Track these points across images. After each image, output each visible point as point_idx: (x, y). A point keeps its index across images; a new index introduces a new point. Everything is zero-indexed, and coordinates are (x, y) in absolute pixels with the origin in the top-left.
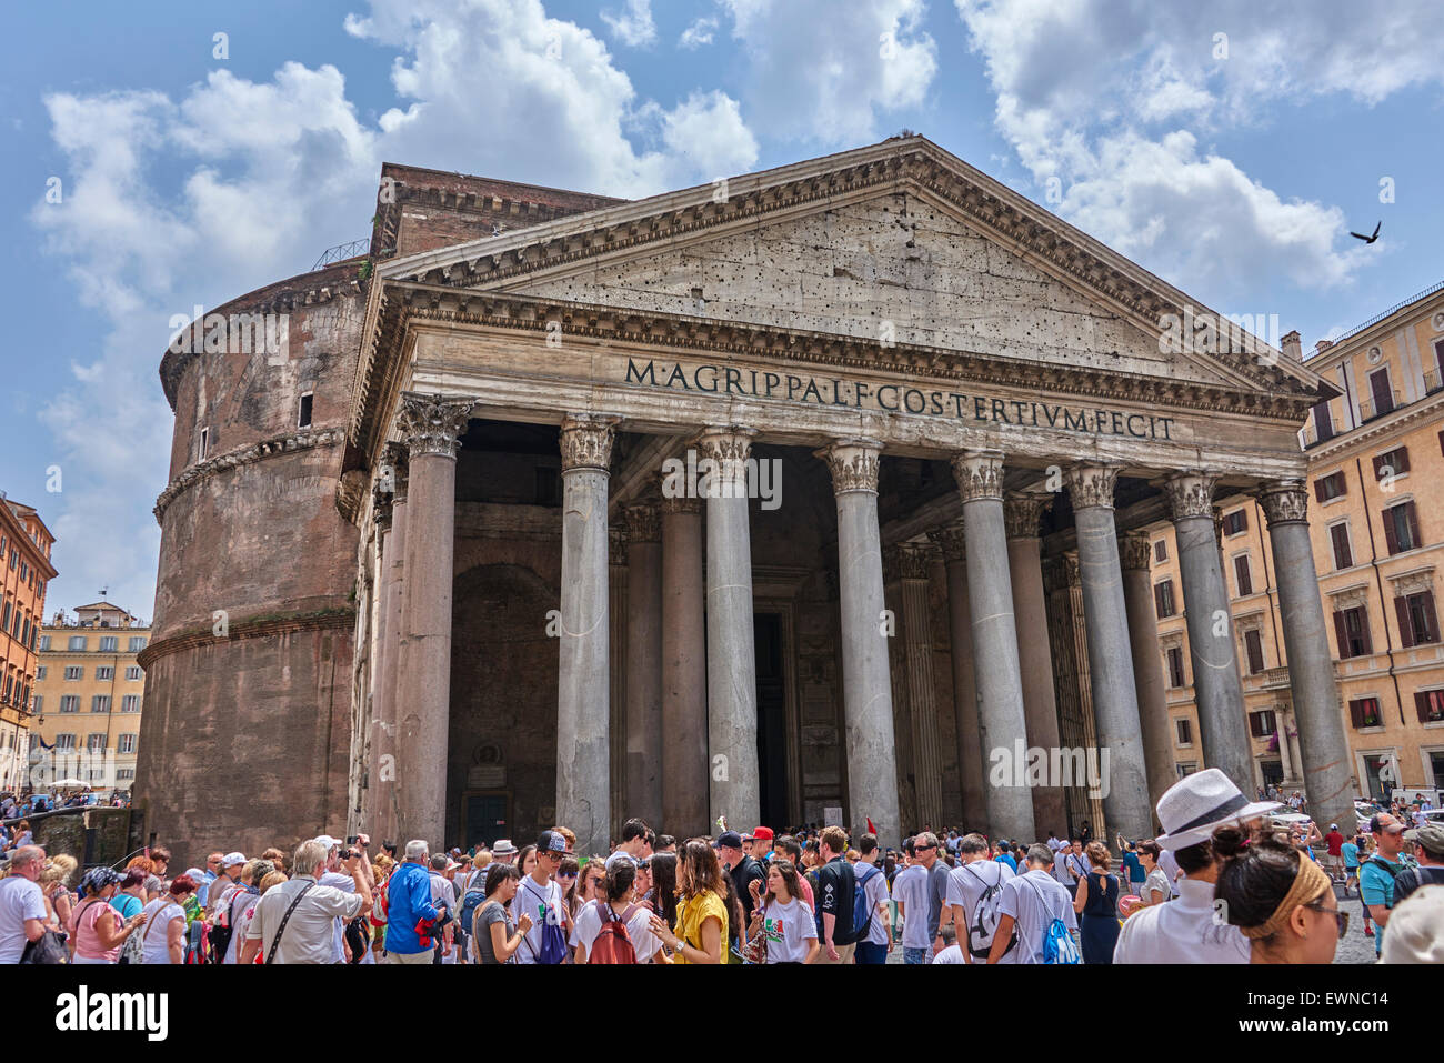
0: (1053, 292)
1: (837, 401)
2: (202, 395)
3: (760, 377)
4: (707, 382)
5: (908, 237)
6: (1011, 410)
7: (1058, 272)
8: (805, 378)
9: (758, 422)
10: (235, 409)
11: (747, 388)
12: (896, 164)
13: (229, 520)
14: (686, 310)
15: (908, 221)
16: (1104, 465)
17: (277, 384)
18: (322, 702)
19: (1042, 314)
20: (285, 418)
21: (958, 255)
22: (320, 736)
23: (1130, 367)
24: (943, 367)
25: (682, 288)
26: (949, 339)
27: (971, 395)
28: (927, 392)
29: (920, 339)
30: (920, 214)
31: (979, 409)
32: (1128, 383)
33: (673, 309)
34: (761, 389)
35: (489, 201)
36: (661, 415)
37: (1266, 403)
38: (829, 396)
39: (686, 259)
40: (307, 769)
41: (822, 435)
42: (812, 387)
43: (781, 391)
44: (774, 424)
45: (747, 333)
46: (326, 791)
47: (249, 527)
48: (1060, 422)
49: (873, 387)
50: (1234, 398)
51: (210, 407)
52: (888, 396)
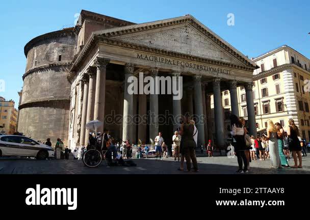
0: (212, 46)
1: (174, 64)
2: (35, 54)
3: (161, 59)
4: (151, 58)
5: (187, 34)
6: (203, 68)
7: (213, 43)
8: (168, 59)
9: (160, 67)
10: (43, 57)
11: (158, 60)
12: (186, 20)
13: (42, 79)
14: (148, 45)
15: (187, 31)
16: (219, 78)
17: (53, 52)
18: (63, 117)
19: (209, 50)
20: (55, 60)
21: (195, 38)
22: (62, 123)
23: (224, 61)
24: (192, 59)
25: (147, 41)
26: (194, 54)
27: (197, 64)
28: (189, 63)
29: (188, 53)
30: (189, 30)
31: (198, 67)
32: (224, 64)
33: (146, 45)
34: (161, 61)
35: (102, 19)
36: (143, 64)
37: (247, 68)
38: (172, 63)
39: (148, 35)
40: (59, 130)
41: (171, 70)
42: (170, 61)
43: (164, 61)
44: (163, 68)
45: (159, 50)
46: (63, 134)
47: (47, 81)
48: (212, 70)
49: (180, 62)
50: (241, 67)
51: (37, 56)
52: (182, 63)
